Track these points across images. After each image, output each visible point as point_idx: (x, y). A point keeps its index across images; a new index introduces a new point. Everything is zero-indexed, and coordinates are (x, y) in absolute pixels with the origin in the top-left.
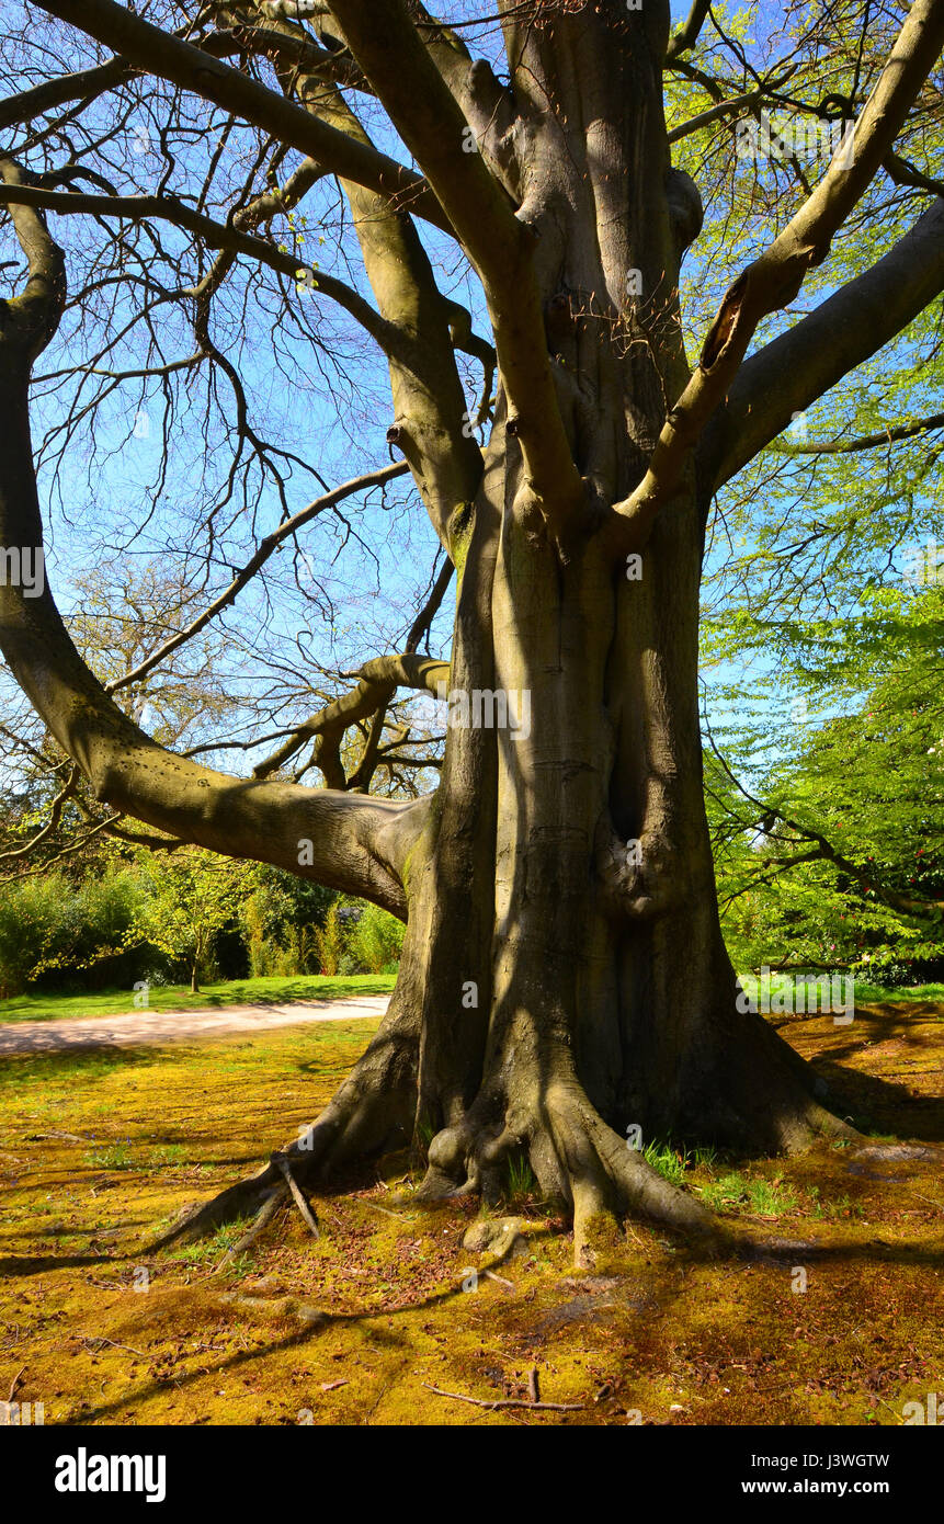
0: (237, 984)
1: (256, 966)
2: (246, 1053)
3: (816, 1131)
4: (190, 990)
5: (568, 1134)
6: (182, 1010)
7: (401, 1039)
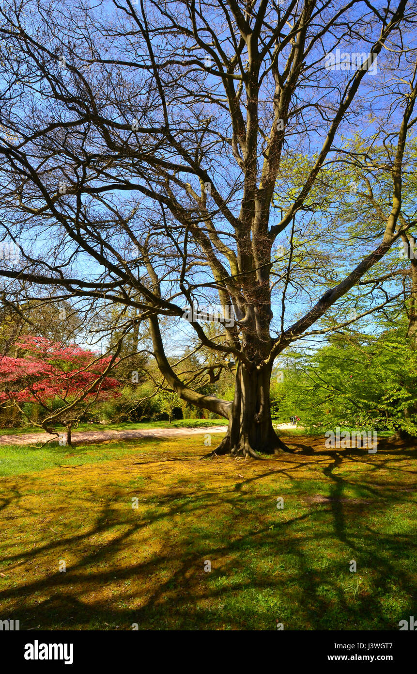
0: (180, 421)
1: (184, 415)
2: (189, 440)
3: (279, 451)
4: (169, 422)
5: (247, 449)
6: (168, 428)
7: (228, 437)
